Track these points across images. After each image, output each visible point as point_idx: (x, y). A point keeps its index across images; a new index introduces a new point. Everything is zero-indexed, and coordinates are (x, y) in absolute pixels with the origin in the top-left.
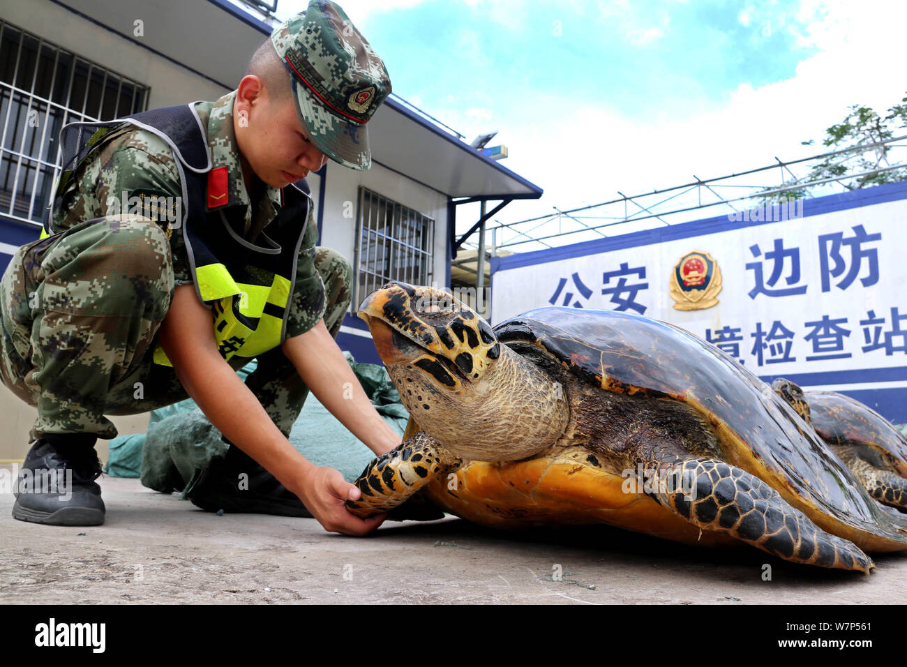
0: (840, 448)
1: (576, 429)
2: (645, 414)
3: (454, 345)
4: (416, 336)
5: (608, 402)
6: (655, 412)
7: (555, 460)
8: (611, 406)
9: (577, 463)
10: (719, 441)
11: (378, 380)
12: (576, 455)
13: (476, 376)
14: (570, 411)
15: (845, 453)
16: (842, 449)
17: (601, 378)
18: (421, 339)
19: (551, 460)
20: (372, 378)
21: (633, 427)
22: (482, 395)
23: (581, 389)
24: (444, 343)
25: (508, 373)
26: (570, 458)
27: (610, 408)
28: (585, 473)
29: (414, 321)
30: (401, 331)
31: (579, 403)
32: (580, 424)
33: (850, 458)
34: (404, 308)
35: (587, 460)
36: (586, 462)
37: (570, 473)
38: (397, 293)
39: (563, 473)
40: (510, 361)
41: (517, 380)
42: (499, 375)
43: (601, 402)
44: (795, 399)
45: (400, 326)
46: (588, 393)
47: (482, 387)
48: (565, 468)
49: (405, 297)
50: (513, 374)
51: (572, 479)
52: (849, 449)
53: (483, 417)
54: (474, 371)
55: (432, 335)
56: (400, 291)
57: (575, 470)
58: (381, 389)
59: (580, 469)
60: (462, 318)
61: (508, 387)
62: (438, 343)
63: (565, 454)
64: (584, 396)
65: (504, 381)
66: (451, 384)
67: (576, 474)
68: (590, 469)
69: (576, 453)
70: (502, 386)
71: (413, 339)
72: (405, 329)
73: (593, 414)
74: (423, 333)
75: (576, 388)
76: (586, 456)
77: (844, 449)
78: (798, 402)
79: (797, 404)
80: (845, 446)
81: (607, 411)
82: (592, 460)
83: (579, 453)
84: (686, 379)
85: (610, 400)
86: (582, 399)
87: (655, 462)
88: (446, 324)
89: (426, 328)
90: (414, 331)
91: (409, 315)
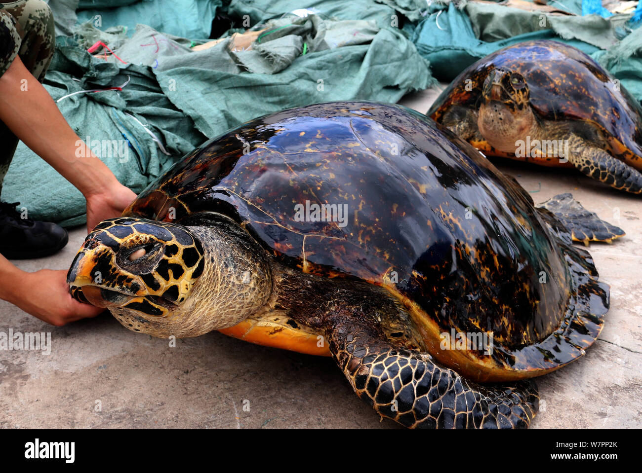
0: (556, 123)
1: (277, 301)
2: (343, 292)
3: (160, 286)
4: (123, 289)
5: (309, 282)
6: (352, 291)
7: (258, 321)
8: (311, 285)
9: (278, 325)
10: (409, 317)
11: (85, 65)
12: (277, 319)
13: (183, 299)
14: (273, 285)
15: (560, 128)
16: (558, 124)
17: (302, 266)
18: (129, 290)
19: (254, 321)
20: (79, 63)
21: (330, 305)
22: (188, 311)
23: (284, 269)
24: (150, 287)
25: (212, 282)
26: (271, 321)
27: (310, 287)
28: (284, 333)
29: (121, 276)
30: (110, 288)
31: (281, 280)
32: (281, 299)
33: (565, 133)
34: (111, 266)
35: (287, 323)
36: (286, 325)
37: (271, 333)
38: (103, 253)
39: (265, 333)
40: (214, 267)
41: (221, 285)
42: (204, 286)
43: (302, 281)
44: (515, 90)
45: (108, 285)
46: (290, 272)
47: (188, 305)
48: (267, 329)
49: (111, 255)
50: (218, 280)
51: (272, 338)
52: (565, 124)
53: (191, 327)
54: (180, 296)
55: (139, 284)
56: (105, 250)
57: (276, 331)
58: (89, 75)
59: (281, 330)
60: (166, 258)
61: (213, 295)
62: (145, 289)
63: (268, 317)
64: (286, 275)
65: (209, 291)
66: (159, 313)
67: (277, 334)
68: (290, 330)
69: (277, 317)
70: (207, 296)
71: (121, 292)
72: (113, 286)
73: (294, 291)
74: (130, 284)
75: (278, 268)
76: (286, 320)
77: (560, 124)
78: (518, 91)
79: (516, 95)
80: (561, 122)
81: (307, 289)
82: (292, 323)
83: (280, 317)
84: (385, 257)
85: (311, 281)
86: (283, 277)
87: (346, 354)
88: (151, 269)
89: (132, 279)
90: (121, 285)
91: (116, 272)
